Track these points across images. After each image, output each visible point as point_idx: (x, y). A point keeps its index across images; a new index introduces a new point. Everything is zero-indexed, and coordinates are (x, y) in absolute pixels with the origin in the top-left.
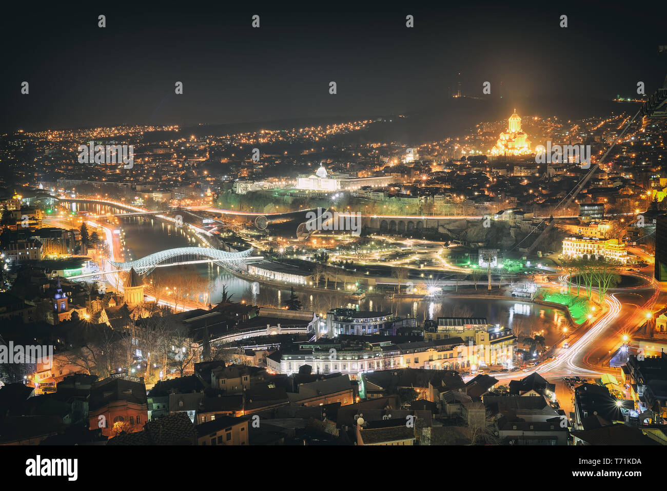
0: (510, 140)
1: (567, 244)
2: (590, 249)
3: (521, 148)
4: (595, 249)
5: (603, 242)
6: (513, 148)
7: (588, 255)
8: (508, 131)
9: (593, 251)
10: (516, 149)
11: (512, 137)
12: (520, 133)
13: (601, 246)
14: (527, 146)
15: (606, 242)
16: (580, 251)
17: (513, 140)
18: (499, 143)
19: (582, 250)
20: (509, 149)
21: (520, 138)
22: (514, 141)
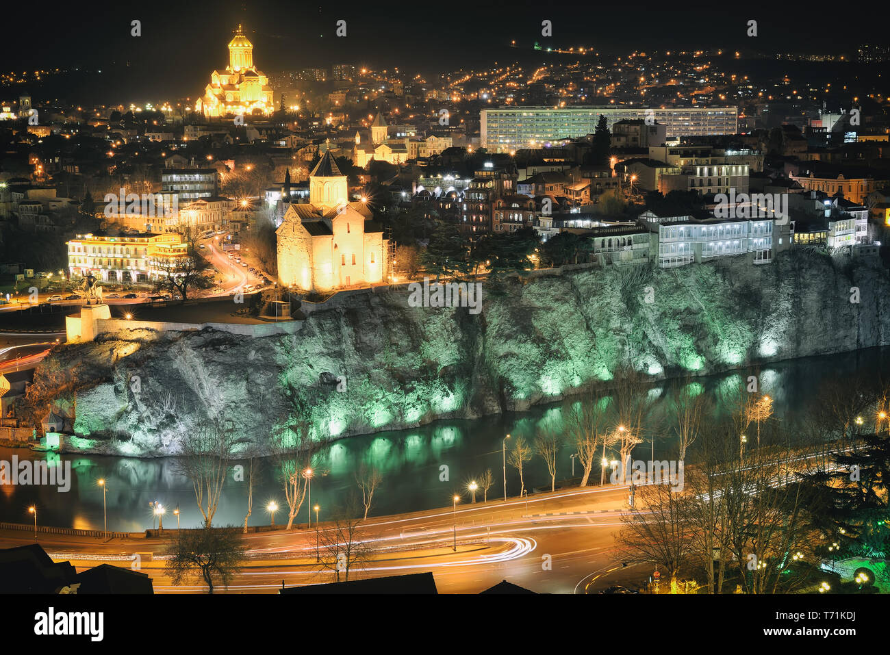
0: (231, 87)
1: (76, 250)
2: (119, 256)
3: (251, 103)
4: (128, 256)
5: (146, 239)
6: (236, 103)
7: (117, 271)
8: (228, 69)
9: (125, 260)
10: (243, 104)
11: (236, 80)
12: (249, 73)
13: (141, 248)
14: (265, 100)
15: (150, 239)
16: (101, 263)
17: (237, 86)
18: (210, 93)
19: (104, 260)
20: (226, 103)
21: (249, 83)
22: (238, 90)
